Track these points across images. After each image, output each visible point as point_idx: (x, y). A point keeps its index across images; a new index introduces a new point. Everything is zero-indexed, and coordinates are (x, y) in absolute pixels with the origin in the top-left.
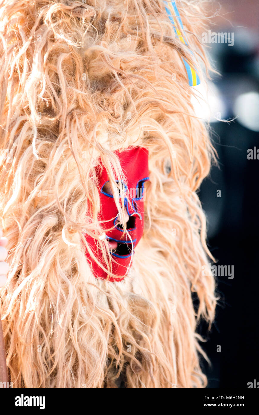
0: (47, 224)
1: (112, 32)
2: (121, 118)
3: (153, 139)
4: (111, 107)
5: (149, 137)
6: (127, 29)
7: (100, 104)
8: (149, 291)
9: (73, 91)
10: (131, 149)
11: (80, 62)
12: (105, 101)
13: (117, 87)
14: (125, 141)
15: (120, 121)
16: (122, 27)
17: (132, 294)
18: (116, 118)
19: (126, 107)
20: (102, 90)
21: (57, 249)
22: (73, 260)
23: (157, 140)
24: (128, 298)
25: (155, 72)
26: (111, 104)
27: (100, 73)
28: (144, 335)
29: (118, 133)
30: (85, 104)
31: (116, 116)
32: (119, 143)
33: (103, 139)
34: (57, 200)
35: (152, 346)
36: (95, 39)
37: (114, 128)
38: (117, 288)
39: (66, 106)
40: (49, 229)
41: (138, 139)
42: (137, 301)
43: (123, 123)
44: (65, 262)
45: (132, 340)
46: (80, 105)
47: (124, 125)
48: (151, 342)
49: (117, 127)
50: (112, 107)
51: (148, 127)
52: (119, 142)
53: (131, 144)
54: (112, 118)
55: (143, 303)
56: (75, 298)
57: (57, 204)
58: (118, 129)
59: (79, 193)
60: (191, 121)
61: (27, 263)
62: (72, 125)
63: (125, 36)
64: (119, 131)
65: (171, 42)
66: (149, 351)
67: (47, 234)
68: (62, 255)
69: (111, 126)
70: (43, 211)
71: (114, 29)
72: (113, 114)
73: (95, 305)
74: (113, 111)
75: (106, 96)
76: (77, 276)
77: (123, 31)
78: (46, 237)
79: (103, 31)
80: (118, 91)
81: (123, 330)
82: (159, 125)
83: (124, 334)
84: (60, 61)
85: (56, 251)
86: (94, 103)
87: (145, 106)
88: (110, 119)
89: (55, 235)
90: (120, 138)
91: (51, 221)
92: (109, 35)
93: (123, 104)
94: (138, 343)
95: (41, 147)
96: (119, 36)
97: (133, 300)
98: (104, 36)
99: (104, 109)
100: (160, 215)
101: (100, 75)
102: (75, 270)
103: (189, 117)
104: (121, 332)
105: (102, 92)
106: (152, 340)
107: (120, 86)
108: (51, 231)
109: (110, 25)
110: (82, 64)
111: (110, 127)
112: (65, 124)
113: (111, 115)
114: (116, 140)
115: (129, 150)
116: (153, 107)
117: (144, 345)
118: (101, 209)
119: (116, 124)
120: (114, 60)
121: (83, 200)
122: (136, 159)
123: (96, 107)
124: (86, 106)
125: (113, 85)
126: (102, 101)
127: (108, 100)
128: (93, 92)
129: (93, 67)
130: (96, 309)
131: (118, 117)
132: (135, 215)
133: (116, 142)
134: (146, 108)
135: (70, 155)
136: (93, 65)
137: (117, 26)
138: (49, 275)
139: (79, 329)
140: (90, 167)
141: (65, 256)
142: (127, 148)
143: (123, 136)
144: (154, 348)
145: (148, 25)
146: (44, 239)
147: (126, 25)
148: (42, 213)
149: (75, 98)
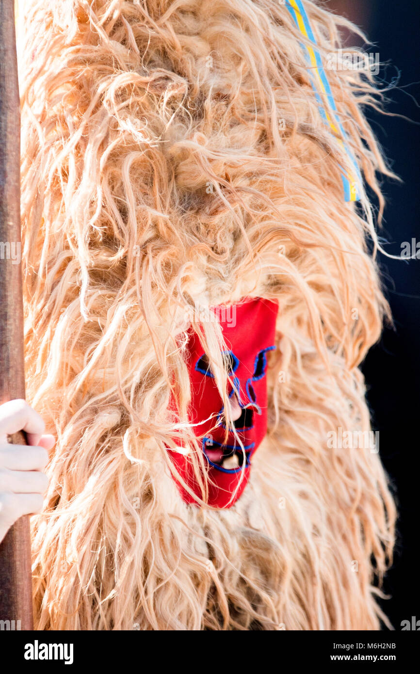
0: (102, 424)
1: (215, 116)
2: (228, 254)
3: (282, 286)
4: (211, 236)
5: (277, 284)
6: (242, 112)
7: (195, 231)
8: (277, 523)
9: (147, 212)
10: (245, 302)
11: (162, 164)
12: (202, 227)
13: (219, 207)
14: (234, 290)
15: (225, 259)
16: (232, 108)
17: (248, 529)
18: (218, 254)
19: (236, 236)
20: (197, 209)
21: (119, 463)
22: (147, 478)
23: (288, 288)
24: (240, 536)
25: (283, 180)
26: (212, 230)
27: (194, 183)
28: (264, 595)
29: (222, 278)
30: (170, 231)
31: (219, 250)
32: (225, 293)
33: (197, 287)
34: (119, 387)
35: (278, 613)
36: (188, 128)
37: (215, 270)
38: (222, 520)
39: (136, 235)
40: (105, 431)
41: (255, 288)
42: (254, 541)
43: (232, 261)
44: (133, 483)
45: (245, 603)
46: (161, 233)
47: (231, 266)
48: (276, 607)
49: (221, 268)
50: (213, 236)
51: (273, 268)
52: (223, 292)
53: (245, 295)
54: (212, 253)
55: (264, 544)
56: (147, 542)
57: (118, 392)
58: (222, 271)
59: (157, 373)
60: (345, 259)
61: (69, 485)
62: (144, 267)
63: (237, 123)
64: (223, 275)
65: (311, 134)
66: (272, 622)
67: (103, 438)
68: (128, 472)
69: (210, 266)
70: (96, 402)
71: (219, 112)
72: (215, 248)
73: (181, 550)
74: (214, 243)
75: (202, 219)
76: (152, 505)
77: (233, 115)
78: (101, 443)
79: (199, 115)
80: (221, 211)
81: (228, 588)
82: (291, 264)
83: (230, 595)
84: (127, 164)
85: (118, 466)
86: (184, 230)
87: (267, 235)
88: (209, 256)
89: (116, 441)
90: (225, 285)
91: (108, 419)
92: (211, 121)
93: (233, 231)
94: (255, 608)
95: (96, 300)
96: (228, 123)
97: (246, 539)
98: (202, 122)
99: (199, 240)
100: (297, 403)
101: (194, 185)
102: (148, 496)
103: (341, 254)
104: (226, 590)
105: (197, 212)
106: (279, 602)
107: (223, 205)
108: (109, 435)
109: (212, 105)
110: (166, 168)
111: (209, 268)
112: (133, 266)
113: (210, 249)
114: (219, 289)
115: (241, 303)
116: (279, 236)
117: (265, 611)
118: (192, 399)
119: (219, 264)
120: (215, 162)
121: (164, 385)
122: (256, 317)
123: (187, 236)
124: (171, 234)
125: (214, 201)
126: (197, 227)
127: (206, 225)
128: (183, 212)
129: (183, 172)
130: (183, 557)
131: (222, 252)
132: (250, 407)
133: (219, 292)
134: (268, 238)
135: (140, 315)
136: (184, 170)
137: (224, 108)
138: (107, 504)
139: (155, 590)
140: (169, 335)
141: (133, 473)
142: (239, 300)
143: (231, 283)
144: (281, 617)
145: (274, 105)
146: (98, 446)
147: (239, 107)
148: (96, 406)
149: (150, 222)
